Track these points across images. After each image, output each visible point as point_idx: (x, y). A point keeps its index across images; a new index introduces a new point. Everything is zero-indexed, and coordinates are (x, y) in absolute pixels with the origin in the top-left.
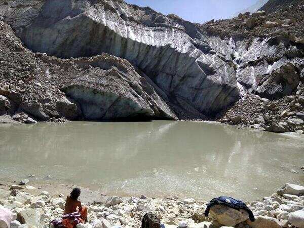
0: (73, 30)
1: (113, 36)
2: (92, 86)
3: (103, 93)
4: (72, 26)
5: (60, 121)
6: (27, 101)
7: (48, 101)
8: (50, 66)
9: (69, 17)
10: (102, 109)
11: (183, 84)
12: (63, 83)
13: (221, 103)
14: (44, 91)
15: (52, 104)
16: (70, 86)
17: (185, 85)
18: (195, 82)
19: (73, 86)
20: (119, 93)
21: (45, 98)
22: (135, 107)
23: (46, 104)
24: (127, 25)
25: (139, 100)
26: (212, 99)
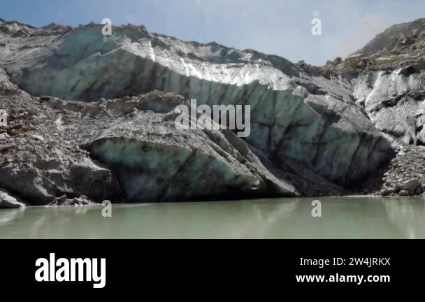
0: (105, 70)
1: (166, 76)
2: (139, 137)
3: (160, 149)
4: (104, 65)
5: (77, 202)
6: (10, 165)
7: (55, 164)
8: (65, 113)
9: (99, 53)
10: (160, 181)
11: (290, 139)
12: (85, 137)
13: (364, 164)
14: (49, 148)
15: (61, 169)
16: (99, 140)
17: (294, 140)
18: (311, 133)
19: (104, 140)
20: (192, 147)
21: (48, 159)
22: (223, 173)
23: (51, 171)
24: (187, 62)
25: (229, 161)
26: (346, 160)
